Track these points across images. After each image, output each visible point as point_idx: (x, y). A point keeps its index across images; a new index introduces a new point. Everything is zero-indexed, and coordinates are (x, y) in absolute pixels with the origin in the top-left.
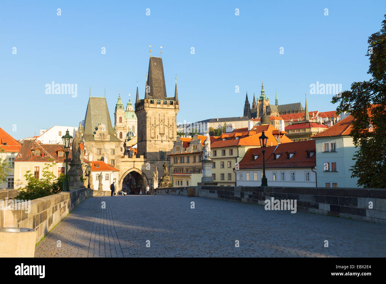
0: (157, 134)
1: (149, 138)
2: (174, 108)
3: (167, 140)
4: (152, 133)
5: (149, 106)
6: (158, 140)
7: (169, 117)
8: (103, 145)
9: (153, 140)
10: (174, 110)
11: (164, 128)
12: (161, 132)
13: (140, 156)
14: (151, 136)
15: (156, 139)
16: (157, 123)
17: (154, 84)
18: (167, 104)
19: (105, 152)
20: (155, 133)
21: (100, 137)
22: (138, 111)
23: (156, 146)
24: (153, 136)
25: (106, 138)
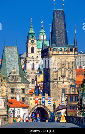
0: (59, 76)
1: (52, 79)
2: (73, 54)
3: (68, 81)
4: (55, 76)
5: (52, 53)
6: (60, 81)
7: (70, 61)
8: (15, 86)
9: (56, 81)
10: (73, 56)
11: (65, 71)
12: (63, 75)
13: (45, 94)
14: (54, 78)
15: (59, 81)
16: (60, 67)
17: (57, 34)
18: (68, 51)
19: (17, 91)
20: (57, 75)
21: (13, 79)
22: (44, 56)
23: (59, 86)
24: (56, 78)
25: (18, 80)
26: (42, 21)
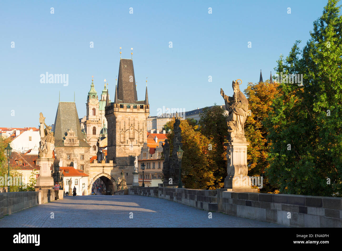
0: (127, 138)
1: (119, 143)
2: (144, 112)
3: (137, 145)
4: (121, 138)
5: (118, 110)
6: (128, 144)
7: (140, 121)
8: (72, 151)
9: (122, 145)
10: (144, 114)
11: (134, 133)
12: (131, 137)
13: (109, 161)
14: (120, 141)
15: (126, 144)
16: (127, 127)
17: (124, 87)
18: (137, 108)
19: (74, 158)
20: (124, 137)
21: (70, 142)
22: (108, 114)
23: (126, 151)
24: (122, 140)
25: (75, 143)
26: (105, 79)
